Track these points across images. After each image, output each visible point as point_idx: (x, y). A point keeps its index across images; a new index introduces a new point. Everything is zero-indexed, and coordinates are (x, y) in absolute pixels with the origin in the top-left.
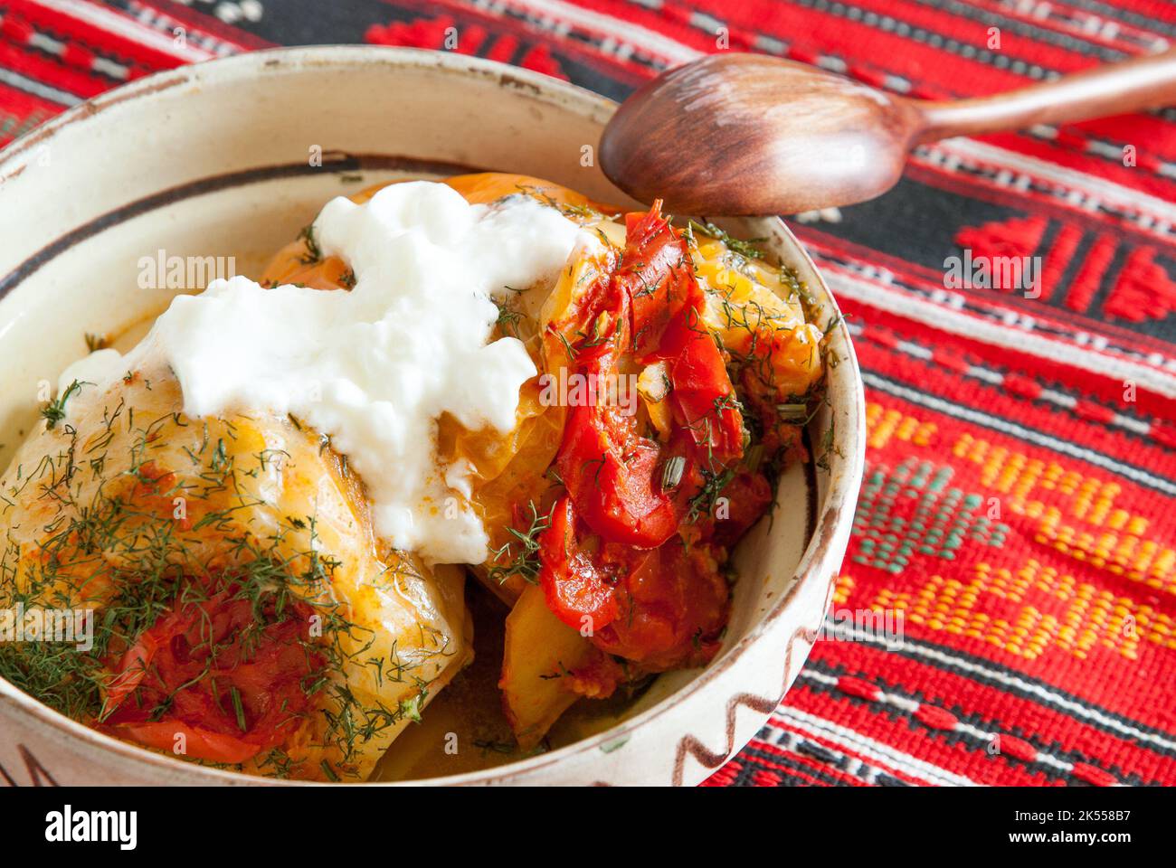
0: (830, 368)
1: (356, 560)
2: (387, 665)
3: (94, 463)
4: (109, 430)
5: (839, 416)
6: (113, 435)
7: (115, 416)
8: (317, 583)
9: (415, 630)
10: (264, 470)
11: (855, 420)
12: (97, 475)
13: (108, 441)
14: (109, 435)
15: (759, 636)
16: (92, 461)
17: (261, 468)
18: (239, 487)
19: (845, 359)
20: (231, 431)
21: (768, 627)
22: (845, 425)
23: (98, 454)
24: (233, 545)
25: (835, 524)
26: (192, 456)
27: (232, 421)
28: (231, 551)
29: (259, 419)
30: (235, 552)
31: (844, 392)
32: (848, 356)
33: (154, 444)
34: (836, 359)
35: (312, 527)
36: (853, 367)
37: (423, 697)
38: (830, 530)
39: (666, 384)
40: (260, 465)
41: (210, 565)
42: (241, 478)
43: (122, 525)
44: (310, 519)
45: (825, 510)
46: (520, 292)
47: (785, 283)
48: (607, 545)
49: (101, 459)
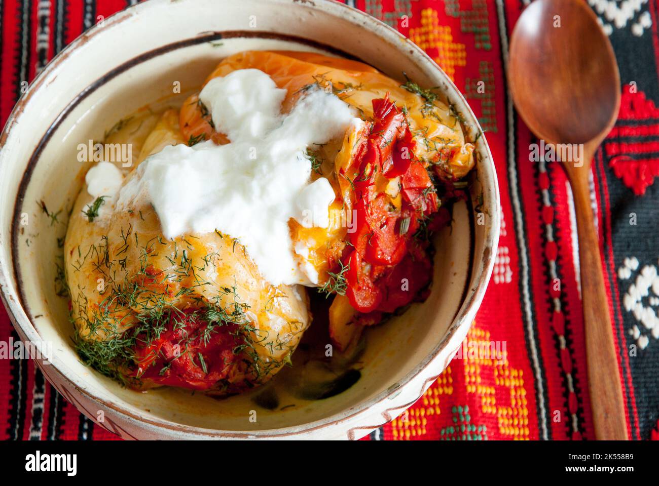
0: (478, 162)
1: (256, 301)
2: (275, 344)
3: (121, 262)
4: (126, 243)
5: (486, 190)
6: (128, 246)
7: (128, 235)
8: (239, 316)
9: (287, 326)
10: (208, 266)
11: (494, 194)
12: (123, 268)
13: (126, 249)
14: (125, 247)
15: (459, 326)
16: (119, 261)
17: (206, 265)
18: (197, 276)
19: (486, 157)
20: (189, 246)
21: (462, 320)
22: (490, 197)
23: (122, 257)
24: (195, 300)
25: (490, 257)
26: (171, 261)
27: (189, 240)
28: (194, 303)
29: (201, 237)
30: (196, 302)
31: (487, 177)
32: (487, 155)
33: (151, 254)
34: (481, 158)
35: (234, 290)
36: (490, 161)
37: (292, 351)
38: (488, 260)
39: (400, 187)
40: (205, 264)
41: (184, 309)
42: (197, 272)
43: (140, 295)
44: (233, 288)
45: (484, 248)
46: (322, 146)
47: (452, 116)
48: (376, 268)
49: (125, 260)
